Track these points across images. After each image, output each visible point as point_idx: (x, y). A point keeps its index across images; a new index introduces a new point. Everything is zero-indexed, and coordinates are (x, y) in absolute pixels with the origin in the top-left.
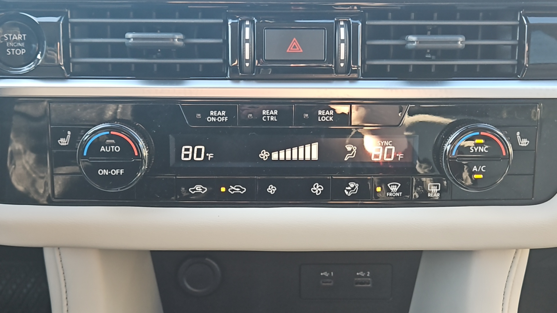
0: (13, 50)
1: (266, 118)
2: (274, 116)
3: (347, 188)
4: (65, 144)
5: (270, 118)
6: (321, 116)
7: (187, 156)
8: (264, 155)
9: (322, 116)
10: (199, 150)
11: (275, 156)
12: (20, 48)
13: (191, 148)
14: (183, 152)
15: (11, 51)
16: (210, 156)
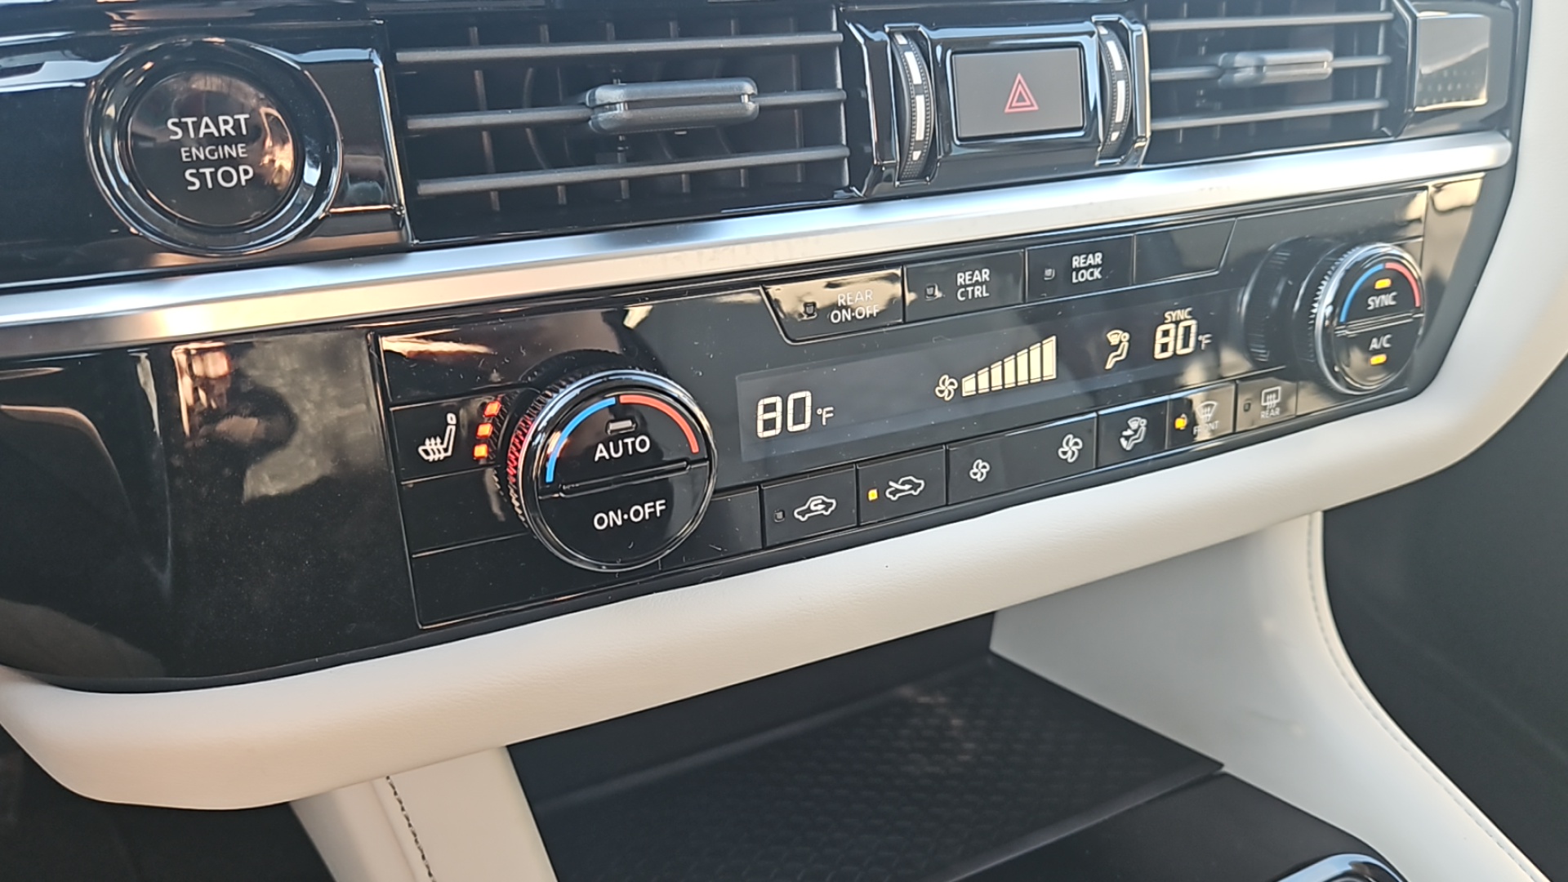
0: (207, 171)
1: (965, 294)
2: (981, 284)
3: (1125, 433)
4: (443, 455)
5: (973, 291)
6: (1078, 270)
7: (770, 424)
8: (946, 388)
9: (1081, 269)
10: (799, 404)
11: (968, 387)
12: (234, 162)
13: (778, 400)
14: (762, 416)
15: (201, 177)
16: (825, 413)
